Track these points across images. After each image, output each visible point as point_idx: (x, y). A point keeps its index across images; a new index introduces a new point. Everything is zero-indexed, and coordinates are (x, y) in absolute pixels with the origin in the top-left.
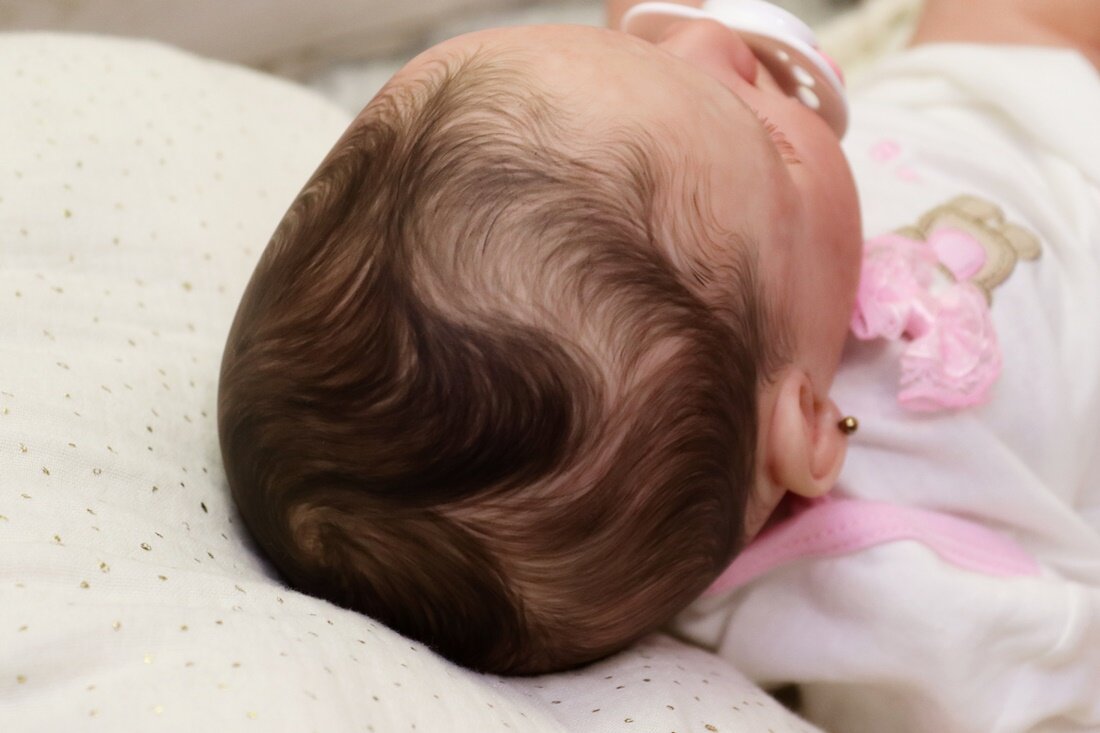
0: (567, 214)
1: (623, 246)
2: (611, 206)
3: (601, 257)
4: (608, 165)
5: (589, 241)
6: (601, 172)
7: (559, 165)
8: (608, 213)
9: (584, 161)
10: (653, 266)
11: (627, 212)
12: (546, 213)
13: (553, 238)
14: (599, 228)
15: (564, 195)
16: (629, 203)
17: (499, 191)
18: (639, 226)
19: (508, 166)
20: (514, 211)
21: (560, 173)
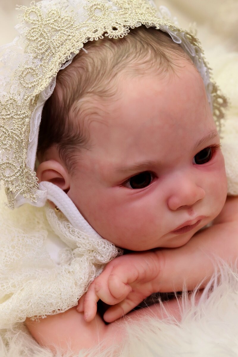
0: (102, 68)
1: (88, 83)
2: (100, 81)
3: (87, 75)
4: (112, 84)
5: (93, 72)
6: (110, 81)
7: (117, 69)
8: (98, 79)
9: (115, 77)
10: (80, 92)
11: (97, 86)
12: (105, 62)
13: (98, 62)
14: (95, 76)
15: (108, 69)
16: (99, 87)
17: (119, 53)
18: (92, 89)
19: (125, 57)
20: (111, 55)
21: (115, 70)
